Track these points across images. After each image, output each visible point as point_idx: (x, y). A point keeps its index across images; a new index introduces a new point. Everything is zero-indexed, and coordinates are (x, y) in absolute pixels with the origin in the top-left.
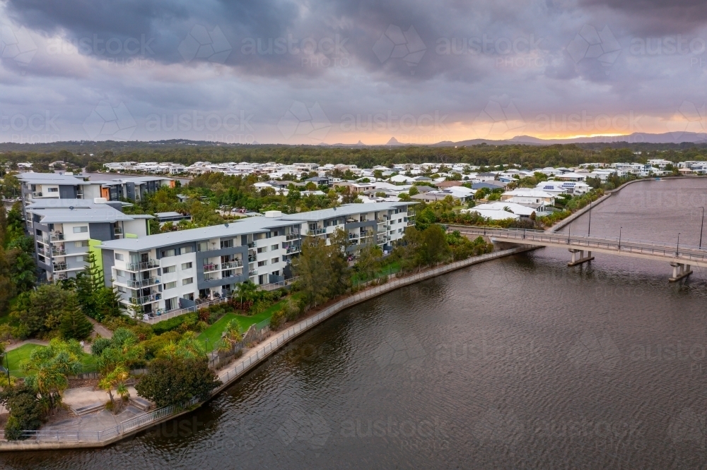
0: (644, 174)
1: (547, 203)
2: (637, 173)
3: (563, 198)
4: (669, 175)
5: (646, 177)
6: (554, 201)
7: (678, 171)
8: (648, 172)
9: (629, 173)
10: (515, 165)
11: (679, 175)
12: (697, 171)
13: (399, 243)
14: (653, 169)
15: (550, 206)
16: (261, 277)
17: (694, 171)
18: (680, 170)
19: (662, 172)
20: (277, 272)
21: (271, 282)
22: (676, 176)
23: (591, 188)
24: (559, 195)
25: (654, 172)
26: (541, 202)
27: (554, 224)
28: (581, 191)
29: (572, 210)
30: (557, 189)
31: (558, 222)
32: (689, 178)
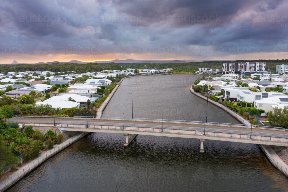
1: (94, 92)
2: (125, 74)
3: (101, 88)
4: (136, 75)
5: (129, 76)
6: (97, 90)
8: (129, 74)
9: (122, 74)
11: (140, 74)
14: (131, 72)
15: (96, 94)
17: (145, 73)
18: (140, 72)
19: (134, 73)
22: (139, 75)
23: (111, 82)
24: (99, 87)
25: (132, 74)
26: (90, 92)
27: (101, 105)
28: (108, 83)
29: (107, 95)
30: (96, 83)
31: (102, 103)
32: (143, 75)
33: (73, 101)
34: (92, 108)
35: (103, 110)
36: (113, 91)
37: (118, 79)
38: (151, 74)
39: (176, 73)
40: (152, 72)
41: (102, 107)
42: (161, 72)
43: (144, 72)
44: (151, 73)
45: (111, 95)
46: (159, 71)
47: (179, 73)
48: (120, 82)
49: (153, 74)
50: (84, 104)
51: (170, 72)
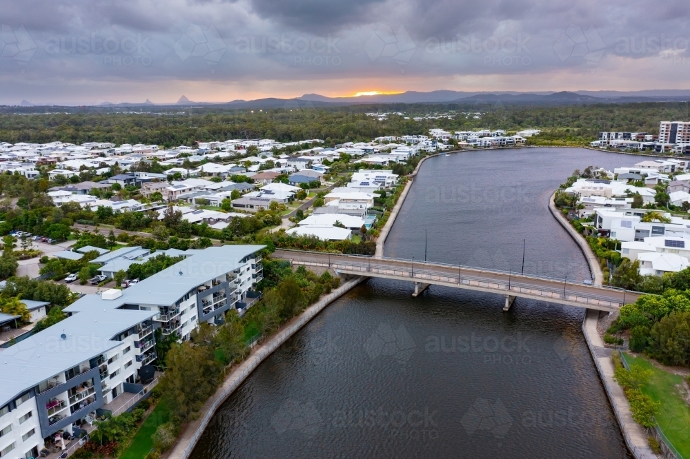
0: (432, 149)
1: (370, 205)
2: (426, 149)
3: (379, 196)
4: (451, 150)
5: (434, 153)
6: (373, 201)
7: (457, 145)
8: (435, 148)
9: (420, 150)
10: (318, 140)
11: (459, 148)
12: (472, 144)
13: (250, 294)
14: (439, 144)
15: (372, 209)
16: (114, 391)
17: (470, 144)
18: (459, 143)
19: (446, 146)
20: (132, 377)
21: (125, 390)
22: (457, 150)
23: (397, 176)
24: (375, 192)
25: (441, 147)
26: (364, 205)
27: (380, 231)
28: (390, 181)
29: (390, 209)
30: (372, 185)
31: (383, 227)
32: (467, 151)
33: (341, 226)
34: (369, 239)
35: (385, 242)
36: (401, 199)
37: (411, 167)
38: (485, 147)
39: (545, 144)
40: (488, 143)
41: (383, 236)
42: (507, 142)
43: (469, 142)
44: (485, 144)
45: (397, 207)
46: (504, 140)
47: (551, 144)
48: (415, 172)
49: (488, 147)
50: (357, 231)
51: (530, 142)
